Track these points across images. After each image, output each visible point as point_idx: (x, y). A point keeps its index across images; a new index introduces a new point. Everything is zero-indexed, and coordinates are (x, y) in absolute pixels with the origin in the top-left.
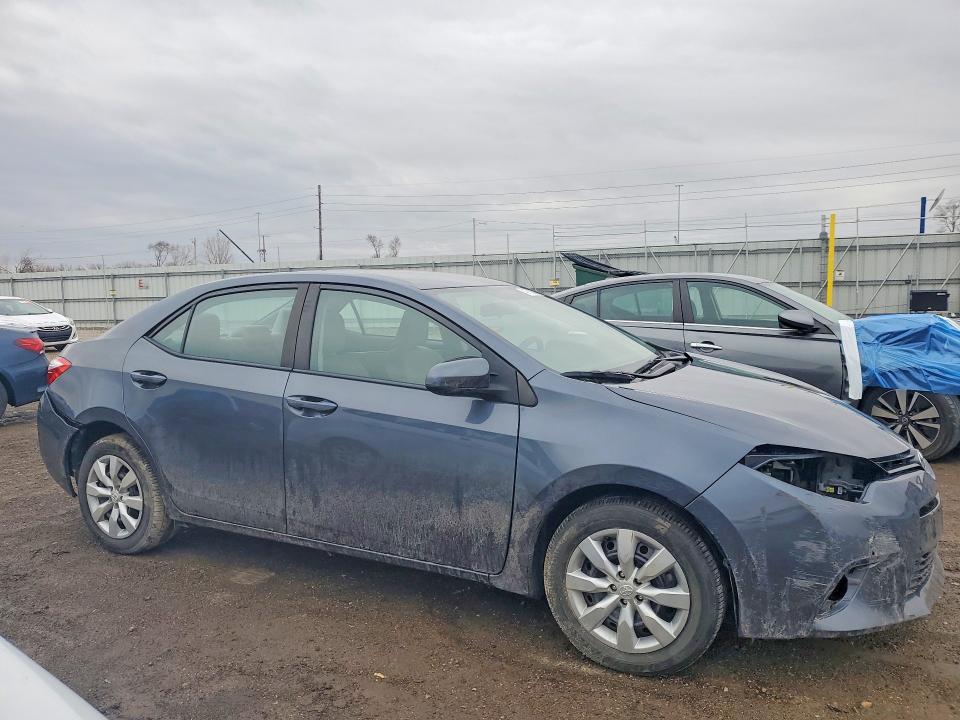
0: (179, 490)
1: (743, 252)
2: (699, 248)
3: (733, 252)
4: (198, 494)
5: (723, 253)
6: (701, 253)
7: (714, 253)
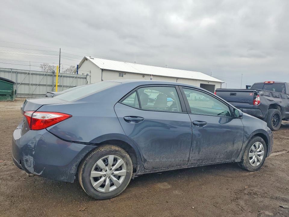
0: (149, 161)
1: (29, 74)
2: (13, 70)
3: (25, 73)
4: (158, 160)
5: (21, 73)
6: (13, 72)
7: (18, 73)
